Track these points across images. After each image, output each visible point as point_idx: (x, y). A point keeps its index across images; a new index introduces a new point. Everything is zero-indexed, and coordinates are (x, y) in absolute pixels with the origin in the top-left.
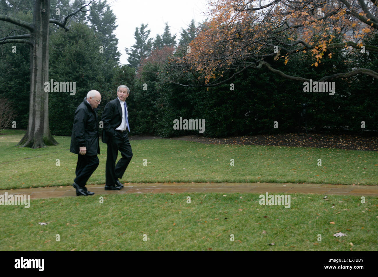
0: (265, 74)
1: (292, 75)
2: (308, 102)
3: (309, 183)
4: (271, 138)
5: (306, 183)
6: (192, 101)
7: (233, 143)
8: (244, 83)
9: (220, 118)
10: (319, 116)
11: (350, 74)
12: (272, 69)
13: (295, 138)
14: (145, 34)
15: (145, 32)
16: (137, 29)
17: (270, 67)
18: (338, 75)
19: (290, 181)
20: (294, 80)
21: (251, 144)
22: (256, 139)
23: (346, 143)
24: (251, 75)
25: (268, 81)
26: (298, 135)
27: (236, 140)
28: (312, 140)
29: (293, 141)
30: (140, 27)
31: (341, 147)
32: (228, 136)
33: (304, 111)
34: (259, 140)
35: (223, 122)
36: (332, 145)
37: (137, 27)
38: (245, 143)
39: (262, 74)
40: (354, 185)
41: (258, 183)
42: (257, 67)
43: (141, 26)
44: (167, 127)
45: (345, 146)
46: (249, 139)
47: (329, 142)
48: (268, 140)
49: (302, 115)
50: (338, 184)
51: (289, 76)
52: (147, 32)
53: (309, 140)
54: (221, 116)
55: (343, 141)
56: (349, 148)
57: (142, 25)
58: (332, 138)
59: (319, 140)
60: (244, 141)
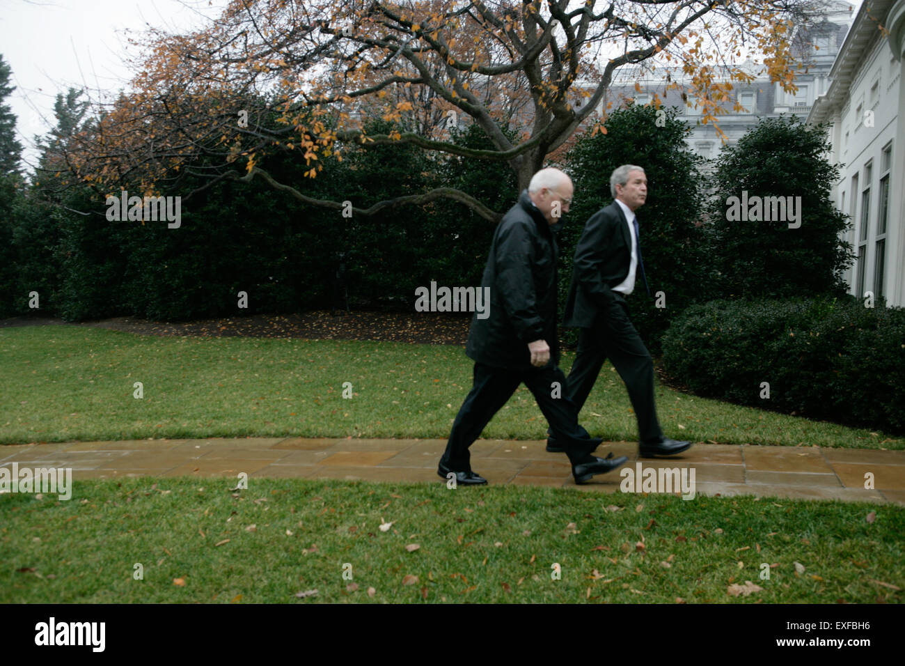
0: (266, 193)
1: (319, 198)
2: (351, 251)
3: (259, 436)
4: (278, 322)
5: (254, 436)
6: (122, 247)
7: (199, 334)
8: (224, 211)
9: (177, 281)
10: (371, 277)
11: (425, 199)
12: (276, 184)
13: (324, 321)
14: (77, 110)
15: (78, 105)
16: (60, 97)
17: (270, 180)
18: (404, 200)
19: (219, 434)
20: (322, 207)
21: (235, 334)
22: (249, 323)
23: (417, 329)
24: (238, 196)
25: (273, 207)
26: (332, 315)
27: (208, 327)
28: (356, 325)
29: (320, 326)
30: (66, 93)
31: (403, 339)
32: (191, 319)
33: (342, 267)
34: (253, 327)
35: (183, 289)
36: (389, 335)
37: (60, 92)
38: (225, 334)
39: (259, 194)
40: (350, 438)
41: (151, 439)
42: (243, 178)
43: (69, 93)
44: (76, 300)
45: (412, 337)
46: (234, 324)
47: (385, 328)
48: (273, 325)
49: (338, 276)
50: (319, 437)
51: (312, 200)
52: (81, 104)
53: (350, 324)
54: (179, 278)
55: (412, 326)
56: (418, 340)
57: (72, 90)
58: (393, 321)
59: (368, 325)
60: (224, 328)
